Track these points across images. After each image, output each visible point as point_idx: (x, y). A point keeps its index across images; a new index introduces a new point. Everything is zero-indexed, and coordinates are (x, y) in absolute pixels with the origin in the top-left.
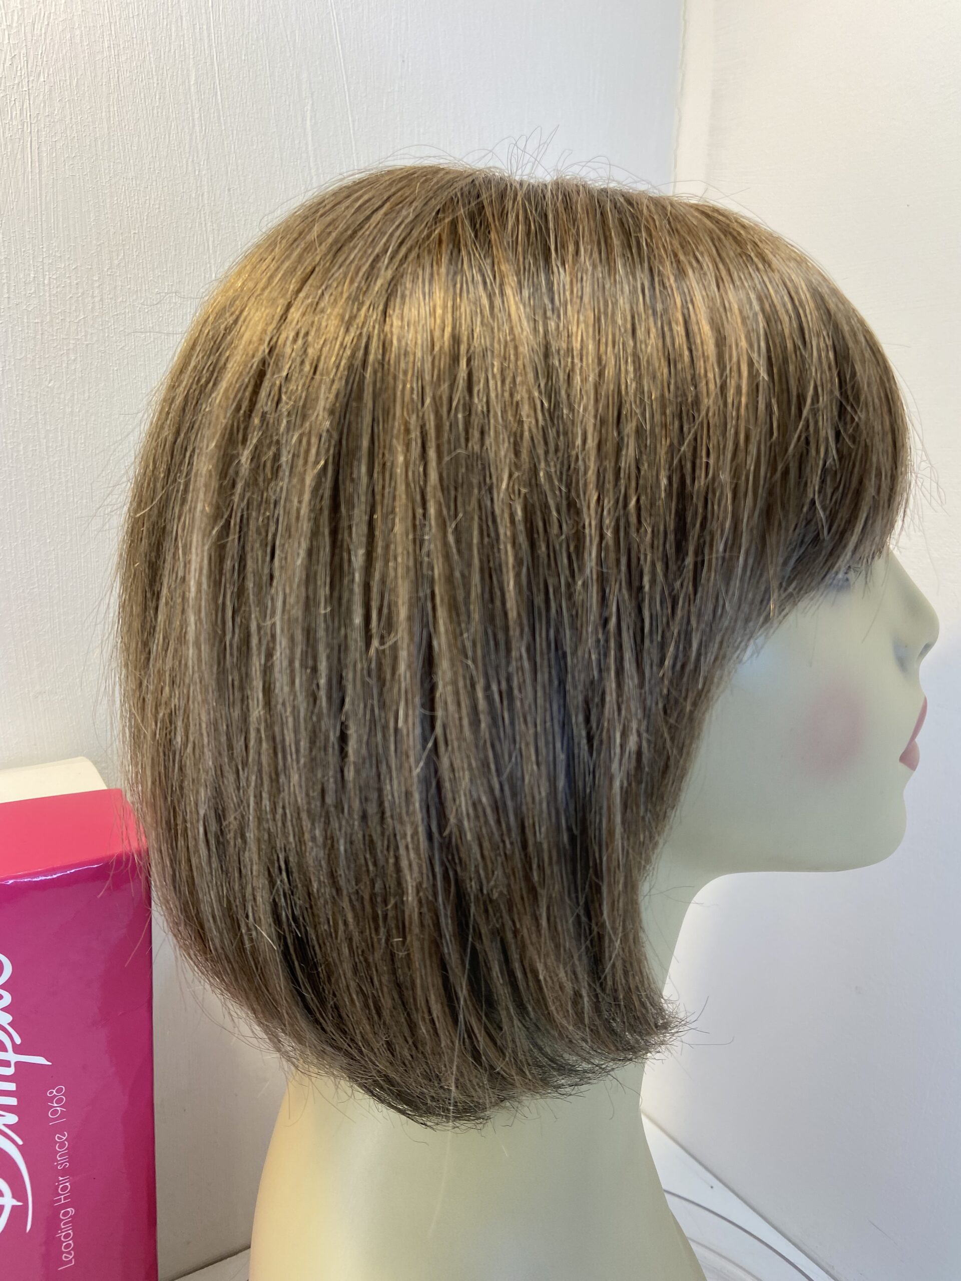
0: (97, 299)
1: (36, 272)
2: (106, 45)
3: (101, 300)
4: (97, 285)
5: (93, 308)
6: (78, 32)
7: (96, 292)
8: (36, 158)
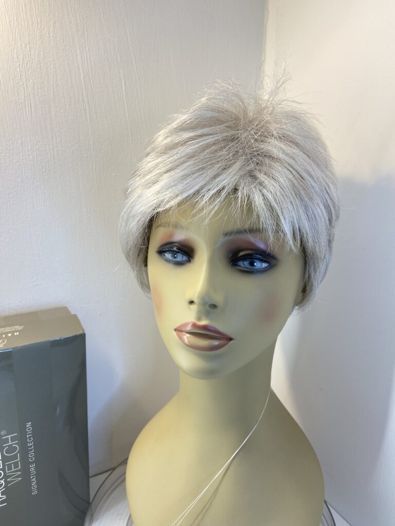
0: (52, 154)
1: (31, 147)
2: (52, 67)
3: (53, 155)
4: (52, 149)
5: (51, 158)
6: (42, 65)
7: (52, 152)
8: (30, 108)
